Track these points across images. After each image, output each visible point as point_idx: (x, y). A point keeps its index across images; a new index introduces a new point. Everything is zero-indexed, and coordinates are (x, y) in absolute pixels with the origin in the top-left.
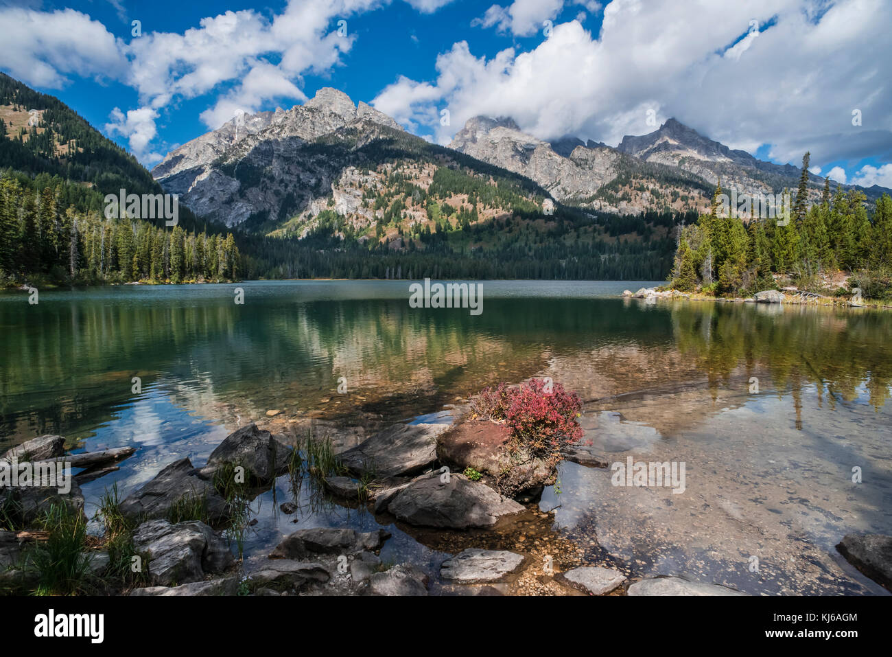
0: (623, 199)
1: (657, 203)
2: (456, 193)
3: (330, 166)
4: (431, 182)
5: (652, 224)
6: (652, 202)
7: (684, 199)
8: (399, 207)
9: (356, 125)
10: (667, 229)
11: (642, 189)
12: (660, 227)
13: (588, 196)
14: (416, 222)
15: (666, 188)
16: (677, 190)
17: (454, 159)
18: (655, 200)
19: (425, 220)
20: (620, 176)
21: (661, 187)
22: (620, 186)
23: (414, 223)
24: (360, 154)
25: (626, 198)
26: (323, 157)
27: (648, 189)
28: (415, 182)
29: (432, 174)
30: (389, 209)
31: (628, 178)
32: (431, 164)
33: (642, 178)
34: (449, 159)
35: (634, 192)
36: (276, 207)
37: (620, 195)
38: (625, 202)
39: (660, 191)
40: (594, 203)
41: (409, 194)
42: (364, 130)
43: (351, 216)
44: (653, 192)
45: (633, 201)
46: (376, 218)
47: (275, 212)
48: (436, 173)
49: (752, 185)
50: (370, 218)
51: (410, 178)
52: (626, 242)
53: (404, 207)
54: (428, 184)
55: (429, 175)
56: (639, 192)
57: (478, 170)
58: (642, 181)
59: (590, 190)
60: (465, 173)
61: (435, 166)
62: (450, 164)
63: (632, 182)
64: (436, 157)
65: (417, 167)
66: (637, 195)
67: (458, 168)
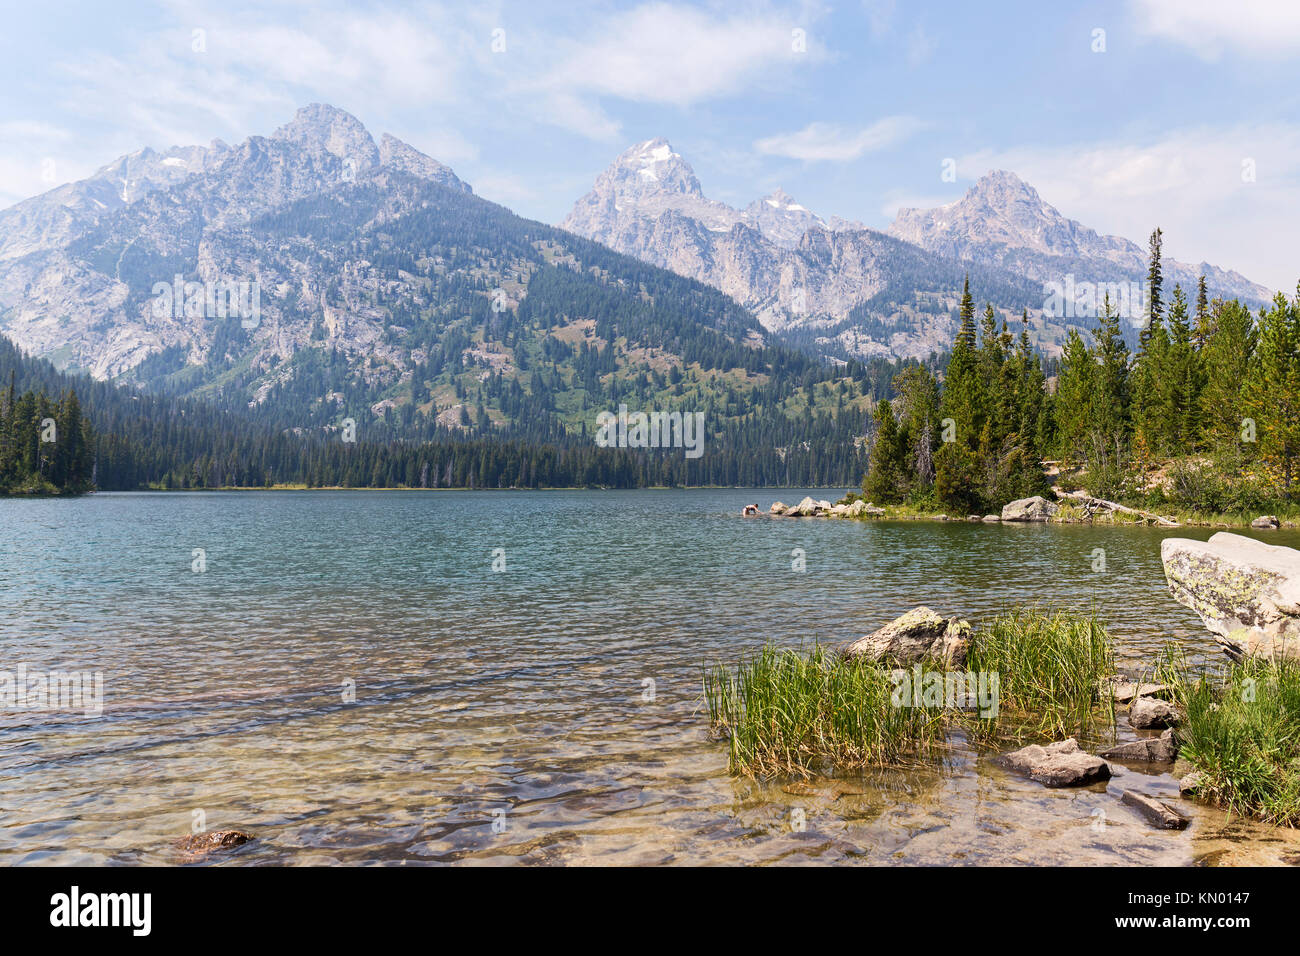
0: (900, 329)
2: (573, 317)
3: (319, 258)
4: (523, 294)
8: (461, 343)
9: (375, 180)
11: (936, 310)
13: (831, 324)
14: (493, 373)
17: (571, 250)
19: (511, 371)
20: (891, 286)
22: (893, 304)
23: (487, 374)
24: (382, 237)
25: (906, 326)
26: (307, 241)
27: (947, 311)
28: (491, 295)
29: (526, 279)
30: (438, 347)
31: (908, 288)
32: (523, 259)
33: (935, 289)
34: (560, 248)
35: (920, 316)
36: (204, 340)
37: (893, 320)
38: (903, 335)
40: (843, 336)
41: (479, 319)
42: (390, 189)
43: (361, 360)
45: (918, 333)
46: (412, 365)
47: (201, 349)
48: (533, 276)
50: (399, 365)
51: (482, 287)
53: (470, 344)
54: (516, 298)
55: (520, 281)
56: (929, 316)
57: (615, 272)
58: (935, 295)
59: (835, 311)
60: (591, 278)
61: (531, 264)
62: (561, 260)
63: (914, 296)
64: (535, 245)
65: (495, 264)
66: (927, 320)
67: (578, 267)
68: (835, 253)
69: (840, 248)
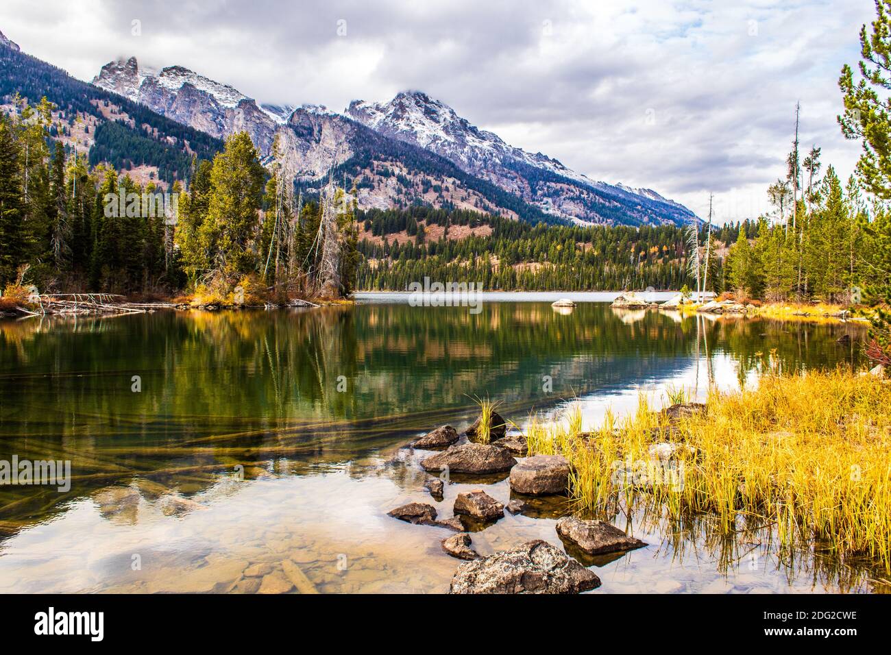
0: (364, 185)
1: (406, 194)
2: (137, 163)
4: (92, 142)
5: (424, 222)
6: (399, 191)
7: (437, 189)
10: (442, 229)
11: (387, 174)
12: (435, 226)
13: (316, 179)
15: (416, 174)
16: (429, 178)
17: (125, 110)
18: (404, 190)
20: (357, 156)
21: (409, 173)
22: (359, 168)
25: (367, 184)
27: (394, 175)
28: (65, 141)
29: (92, 129)
31: (368, 158)
32: (87, 114)
33: (385, 160)
34: (115, 108)
35: (377, 178)
37: (359, 179)
38: (368, 189)
39: (408, 177)
44: (401, 179)
45: (376, 189)
48: (99, 130)
49: (506, 177)
52: (396, 242)
54: (86, 145)
55: (87, 131)
56: (383, 178)
57: (164, 130)
58: (385, 163)
59: (318, 170)
60: (145, 134)
61: (94, 118)
62: (118, 117)
63: (373, 163)
64: (94, 102)
65: (64, 116)
66: (381, 181)
67: (132, 122)
68: (316, 129)
69: (320, 126)
